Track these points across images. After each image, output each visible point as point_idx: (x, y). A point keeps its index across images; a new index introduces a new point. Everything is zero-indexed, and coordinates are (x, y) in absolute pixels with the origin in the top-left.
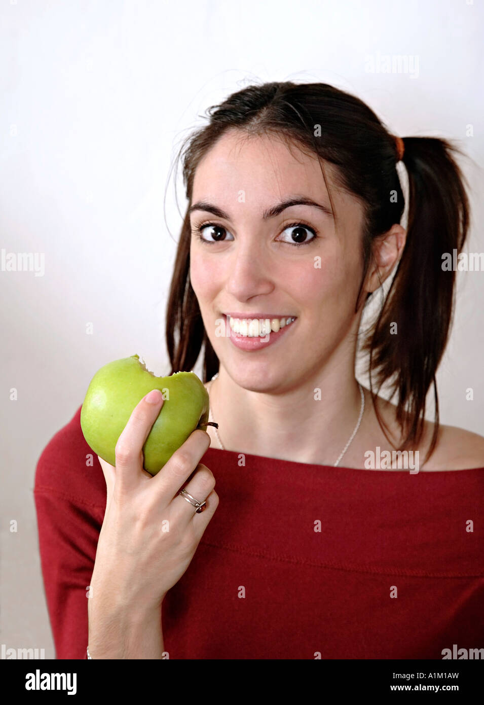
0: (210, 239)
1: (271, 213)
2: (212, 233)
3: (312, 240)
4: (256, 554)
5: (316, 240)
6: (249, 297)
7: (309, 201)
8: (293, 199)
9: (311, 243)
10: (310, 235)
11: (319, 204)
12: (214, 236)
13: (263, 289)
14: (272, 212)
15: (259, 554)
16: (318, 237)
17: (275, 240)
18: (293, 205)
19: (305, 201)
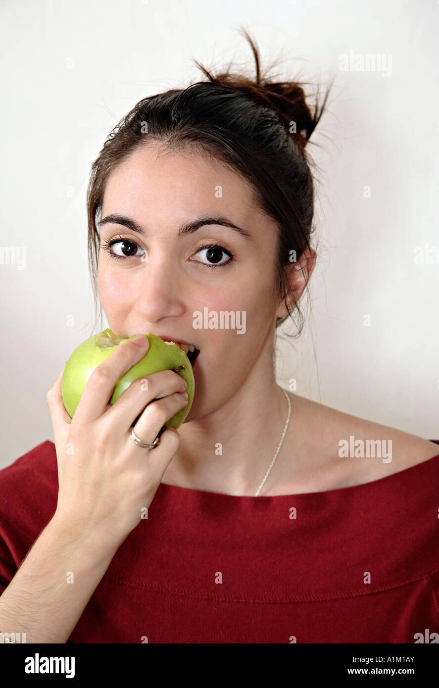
0: (120, 253)
1: (186, 229)
2: (122, 248)
3: (227, 262)
4: (204, 597)
5: (232, 262)
6: (159, 318)
7: (227, 222)
8: (211, 218)
9: (227, 266)
10: (225, 257)
11: (236, 225)
12: (124, 251)
13: (175, 311)
14: (188, 229)
15: (207, 598)
16: (234, 260)
17: (189, 260)
18: (211, 224)
19: (223, 221)
